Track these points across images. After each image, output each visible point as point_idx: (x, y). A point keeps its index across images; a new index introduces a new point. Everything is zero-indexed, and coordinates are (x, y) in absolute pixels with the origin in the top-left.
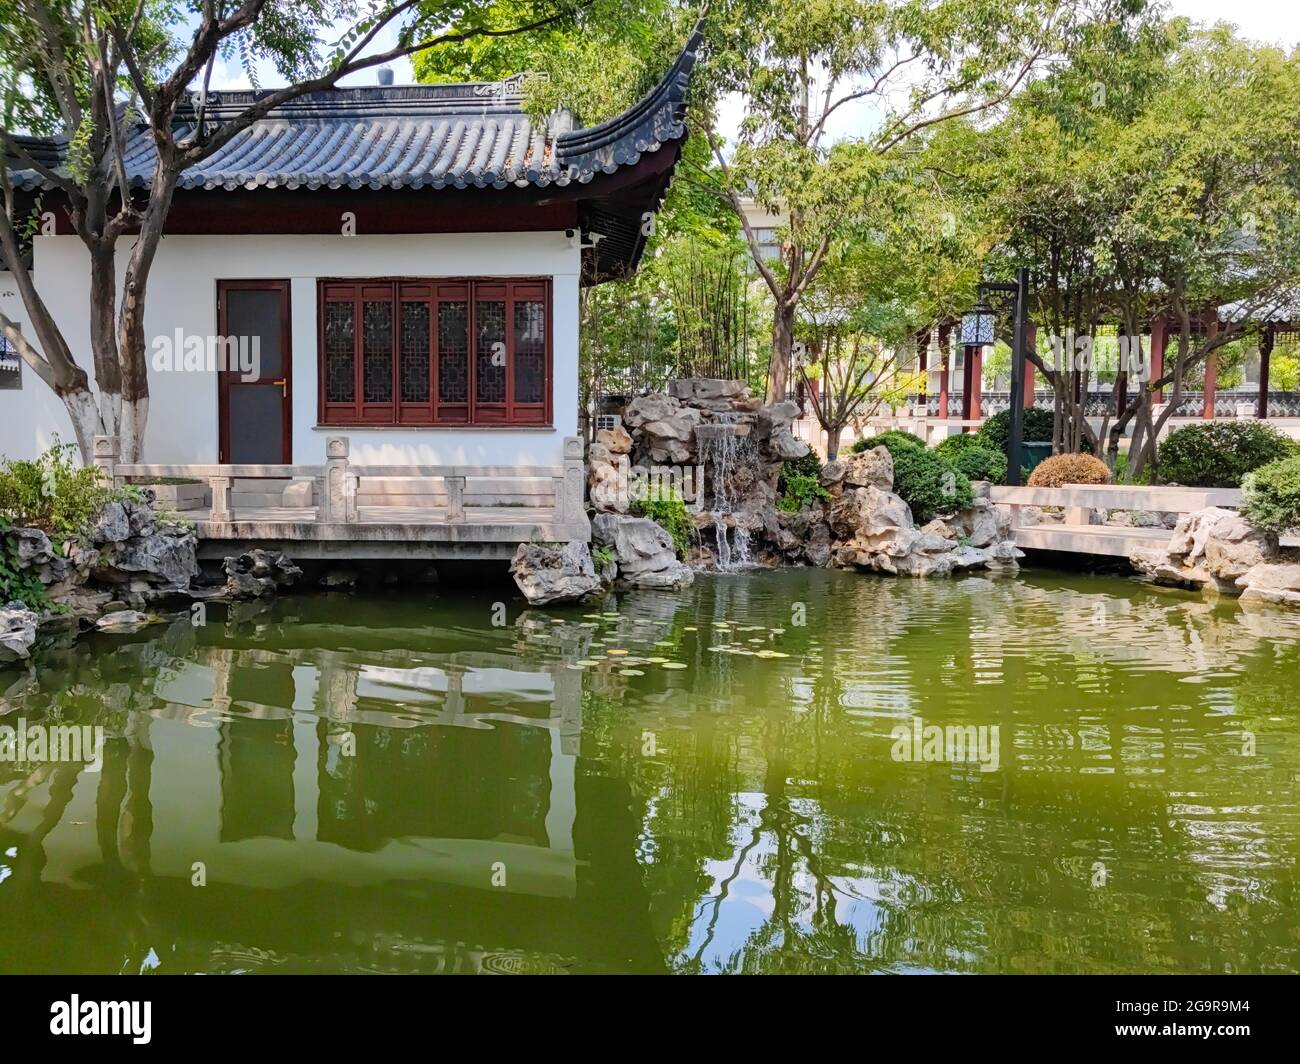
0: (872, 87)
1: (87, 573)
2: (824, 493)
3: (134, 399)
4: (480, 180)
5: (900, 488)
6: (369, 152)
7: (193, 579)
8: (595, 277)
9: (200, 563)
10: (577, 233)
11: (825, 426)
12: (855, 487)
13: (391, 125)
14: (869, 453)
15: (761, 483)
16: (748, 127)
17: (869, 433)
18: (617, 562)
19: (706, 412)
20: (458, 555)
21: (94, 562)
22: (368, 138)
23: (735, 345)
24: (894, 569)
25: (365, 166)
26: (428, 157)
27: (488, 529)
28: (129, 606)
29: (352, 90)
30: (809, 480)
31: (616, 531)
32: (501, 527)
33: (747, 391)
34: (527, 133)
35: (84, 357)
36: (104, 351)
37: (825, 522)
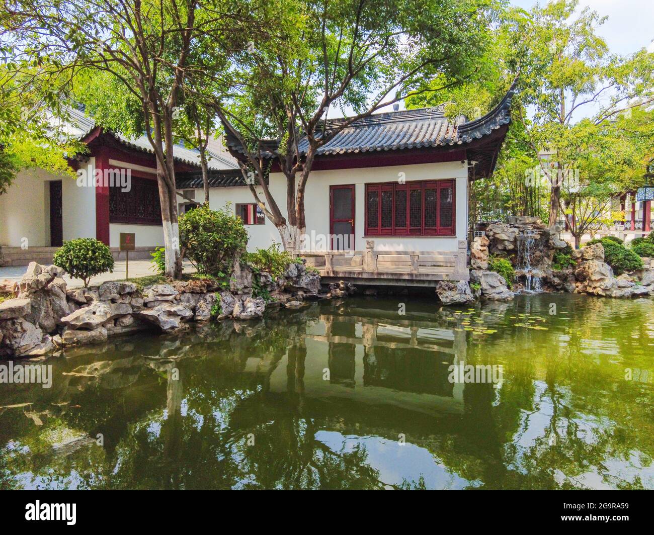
0: (592, 99)
1: (283, 288)
2: (573, 262)
3: (301, 228)
4: (427, 144)
5: (608, 260)
6: (385, 136)
7: (319, 290)
8: (474, 178)
9: (322, 285)
10: (466, 161)
11: (574, 235)
12: (587, 260)
13: (394, 126)
14: (593, 246)
15: (545, 258)
16: (537, 118)
17: (597, 237)
18: (481, 289)
19: (521, 229)
20: (415, 285)
21: (285, 284)
22: (386, 130)
23: (535, 202)
24: (604, 294)
25: (383, 142)
26: (408, 136)
27: (427, 275)
28: (297, 300)
29: (380, 114)
30: (566, 257)
31: (481, 277)
32: (432, 275)
33: (539, 221)
34: (447, 125)
35: (285, 214)
36: (291, 212)
37: (573, 274)
